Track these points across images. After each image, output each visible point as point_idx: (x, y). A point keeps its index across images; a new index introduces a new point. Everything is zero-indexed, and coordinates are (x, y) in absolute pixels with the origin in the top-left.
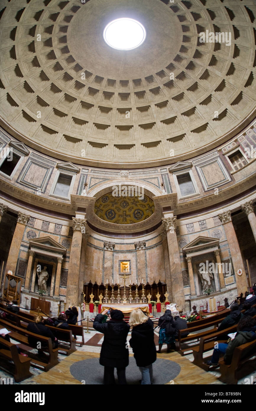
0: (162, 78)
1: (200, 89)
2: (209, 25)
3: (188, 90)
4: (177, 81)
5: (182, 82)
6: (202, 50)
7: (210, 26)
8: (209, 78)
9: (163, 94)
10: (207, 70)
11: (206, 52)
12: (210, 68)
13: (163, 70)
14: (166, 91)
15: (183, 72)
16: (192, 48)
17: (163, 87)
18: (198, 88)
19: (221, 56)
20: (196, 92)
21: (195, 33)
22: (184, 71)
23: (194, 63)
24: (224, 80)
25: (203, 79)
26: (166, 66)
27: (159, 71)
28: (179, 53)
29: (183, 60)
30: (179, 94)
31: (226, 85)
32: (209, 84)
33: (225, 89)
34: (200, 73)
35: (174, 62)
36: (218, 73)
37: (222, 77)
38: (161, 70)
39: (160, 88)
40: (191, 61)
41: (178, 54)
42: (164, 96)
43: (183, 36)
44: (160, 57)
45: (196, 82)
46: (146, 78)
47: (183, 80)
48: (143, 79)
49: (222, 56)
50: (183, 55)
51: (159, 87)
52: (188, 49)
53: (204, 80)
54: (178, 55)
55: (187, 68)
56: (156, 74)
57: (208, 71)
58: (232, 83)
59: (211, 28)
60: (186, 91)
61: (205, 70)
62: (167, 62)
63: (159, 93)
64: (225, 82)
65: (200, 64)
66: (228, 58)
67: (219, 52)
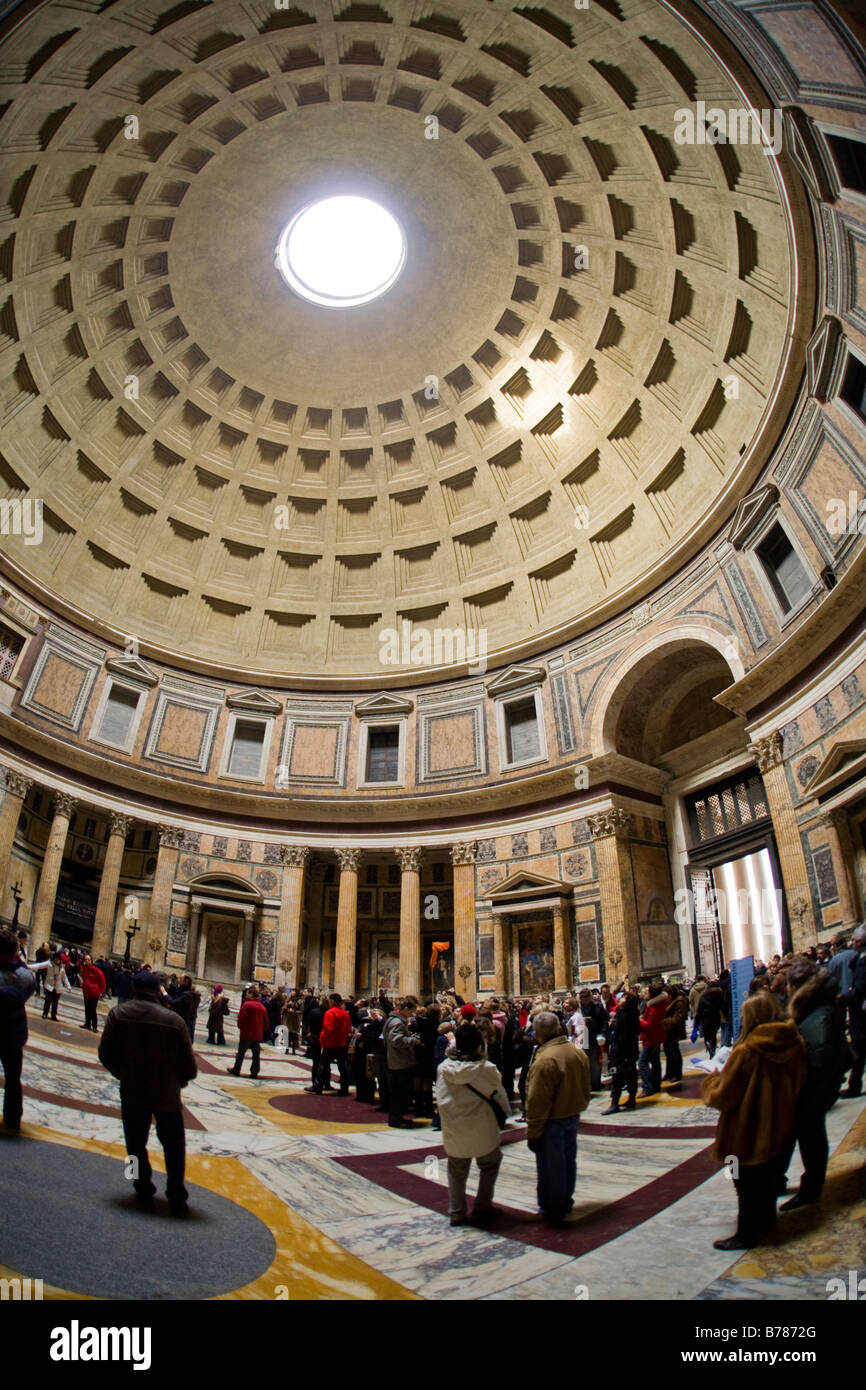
0: (149, 298)
1: (92, 404)
2: (278, 482)
3: (93, 370)
4: (124, 342)
5: (121, 355)
6: (204, 432)
7: (275, 484)
8: (118, 435)
9: (97, 297)
10: (143, 432)
11: (198, 442)
12: (147, 441)
13: (173, 306)
14: (103, 306)
15: (149, 362)
16: (219, 404)
17: (120, 298)
18: (95, 398)
19: (180, 482)
20: (85, 393)
21: (263, 431)
22: (153, 366)
23: (172, 398)
24: (109, 480)
25: (117, 417)
26: (182, 318)
27: (174, 295)
28: (214, 364)
29: (190, 369)
30: (86, 343)
31: (94, 483)
32: (102, 434)
33: (84, 479)
34: (136, 412)
35: (188, 342)
36: (131, 463)
37: (119, 475)
38: (174, 300)
39: (117, 291)
40: (178, 392)
41: (211, 362)
42: (90, 301)
43: (263, 396)
44: (217, 309)
45: (111, 397)
46: (165, 254)
47: (127, 356)
48: (163, 247)
49: (177, 487)
50: (203, 375)
51: (123, 288)
52: (218, 393)
53: (115, 420)
54: (209, 359)
55: (160, 375)
56: (169, 285)
57: (140, 436)
58: (98, 502)
59: (266, 483)
60: (92, 365)
61: (145, 427)
62: (195, 324)
63: (103, 283)
64: (102, 482)
65: (165, 418)
66: (170, 501)
67: (189, 479)
